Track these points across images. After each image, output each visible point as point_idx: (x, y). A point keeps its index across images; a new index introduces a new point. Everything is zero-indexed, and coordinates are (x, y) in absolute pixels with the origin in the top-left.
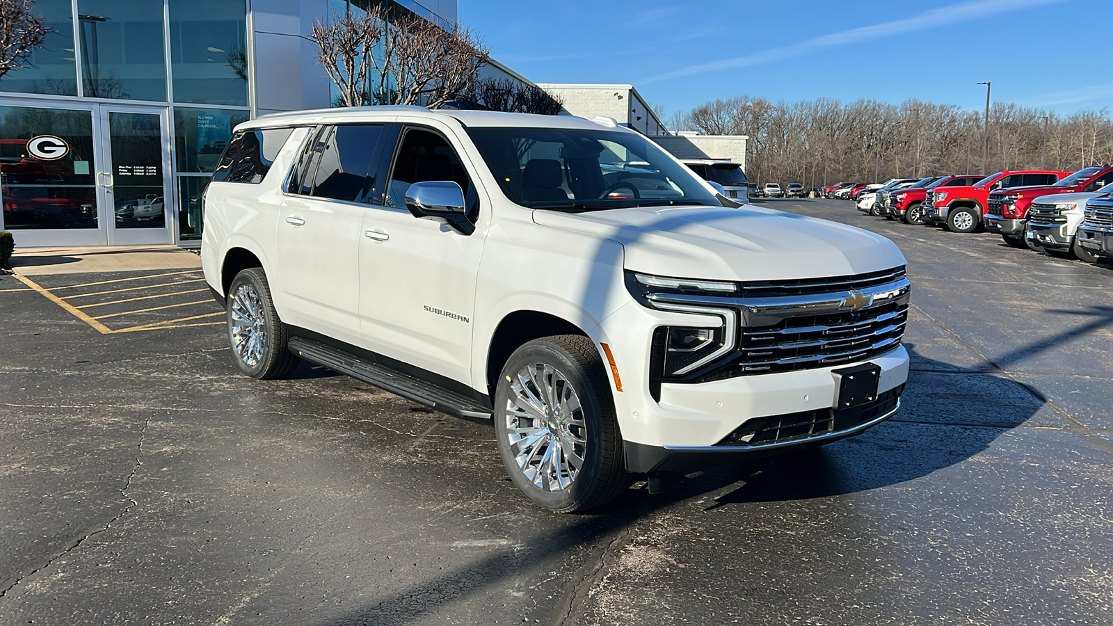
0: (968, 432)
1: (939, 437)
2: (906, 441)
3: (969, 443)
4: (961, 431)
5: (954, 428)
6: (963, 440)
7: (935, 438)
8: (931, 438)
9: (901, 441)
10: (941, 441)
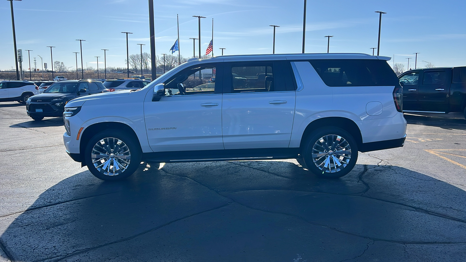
0: (49, 201)
1: (61, 195)
2: (73, 190)
3: (47, 195)
4: (52, 201)
5: (55, 201)
6: (50, 196)
7: (62, 194)
8: (63, 193)
9: (74, 189)
10: (59, 194)
